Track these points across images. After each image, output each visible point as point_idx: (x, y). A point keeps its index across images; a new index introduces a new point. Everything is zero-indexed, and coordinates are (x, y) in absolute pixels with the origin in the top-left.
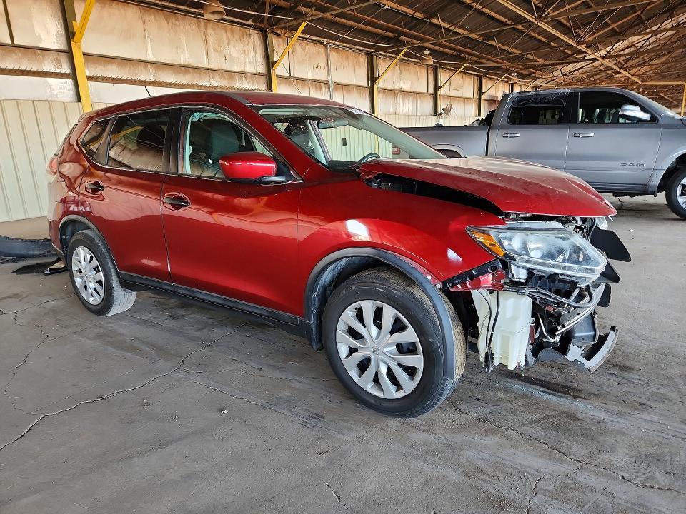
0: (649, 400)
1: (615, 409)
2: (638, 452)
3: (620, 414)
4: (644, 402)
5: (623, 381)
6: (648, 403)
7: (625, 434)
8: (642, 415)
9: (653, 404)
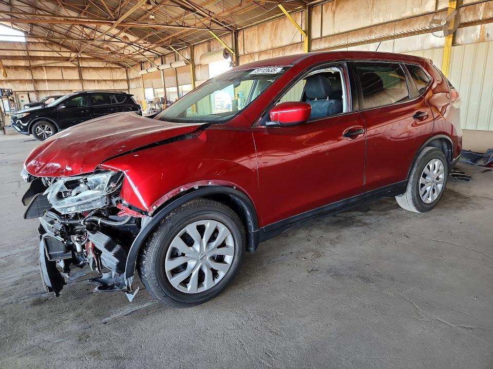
0: (14, 289)
1: (32, 274)
2: (14, 264)
3: (29, 273)
4: (17, 286)
5: (34, 292)
6: (14, 287)
7: (22, 267)
8: (17, 279)
9: (11, 287)
